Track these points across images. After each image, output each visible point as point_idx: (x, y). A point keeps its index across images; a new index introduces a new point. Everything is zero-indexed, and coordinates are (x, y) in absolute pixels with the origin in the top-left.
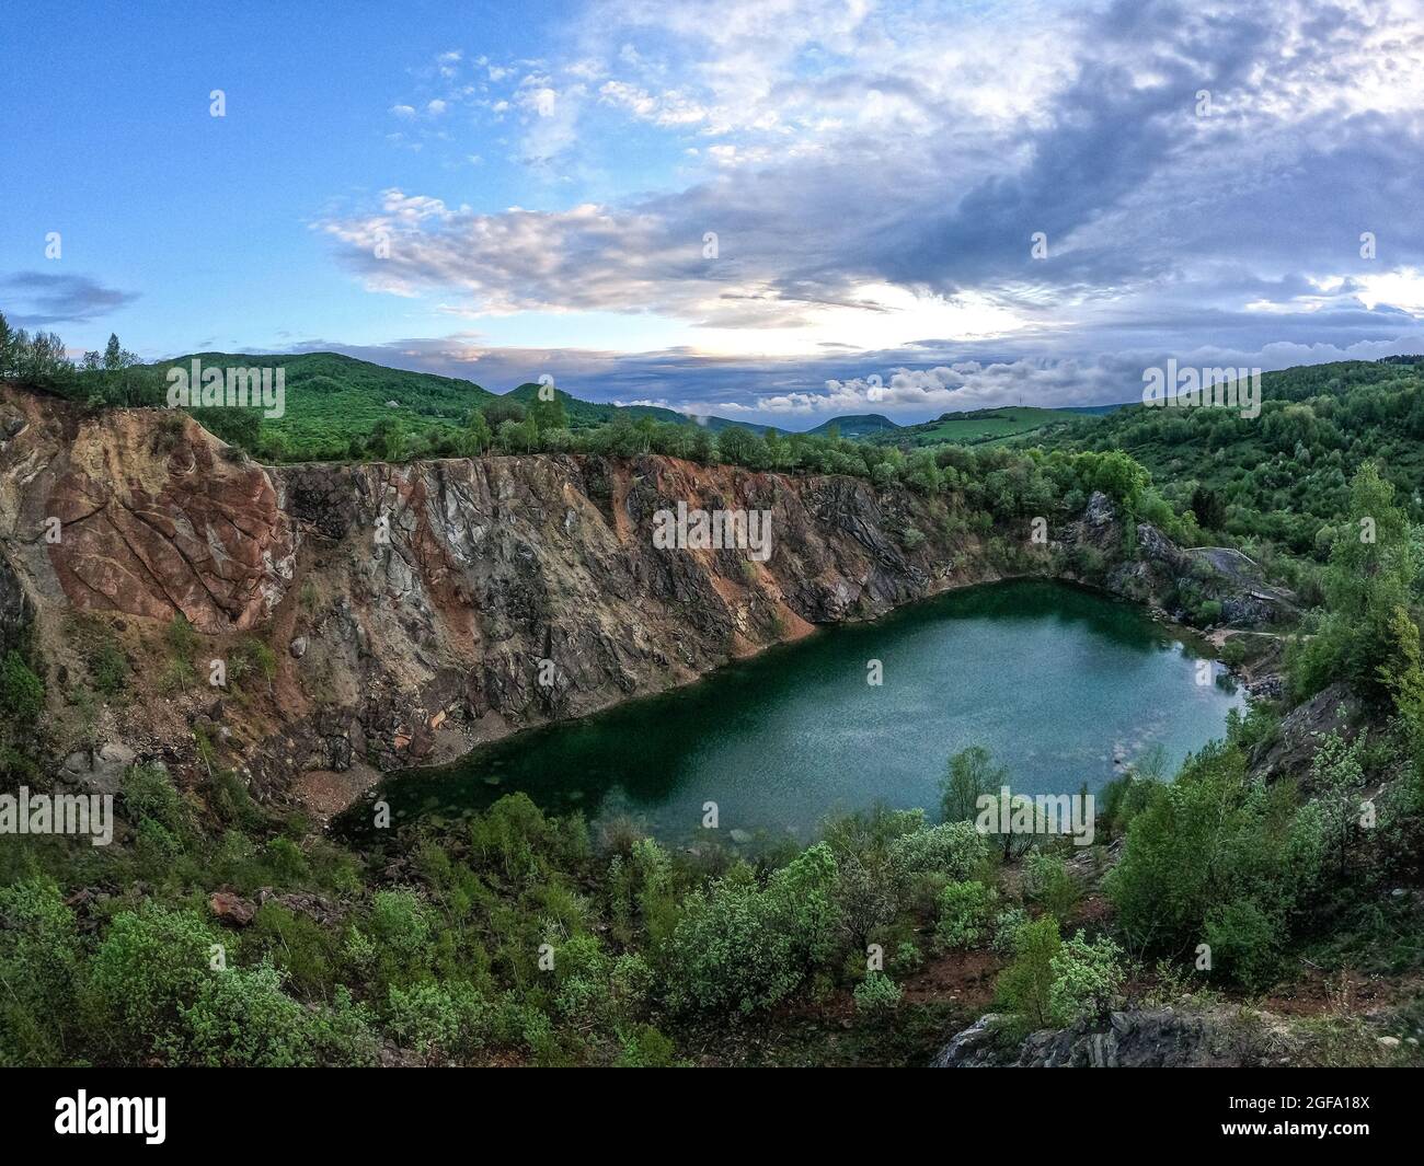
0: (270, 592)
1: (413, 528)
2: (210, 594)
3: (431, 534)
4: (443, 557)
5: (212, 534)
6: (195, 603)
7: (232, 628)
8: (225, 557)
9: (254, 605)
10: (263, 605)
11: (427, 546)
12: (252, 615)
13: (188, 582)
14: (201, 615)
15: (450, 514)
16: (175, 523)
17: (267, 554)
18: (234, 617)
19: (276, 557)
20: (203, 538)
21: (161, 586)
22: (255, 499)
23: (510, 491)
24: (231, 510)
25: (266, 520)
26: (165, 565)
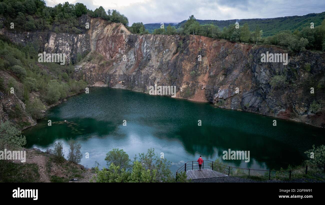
0: (118, 55)
1: (138, 48)
2: (110, 53)
3: (141, 50)
4: (141, 55)
5: (113, 44)
6: (108, 54)
7: (111, 59)
8: (113, 48)
9: (115, 56)
10: (116, 57)
11: (139, 52)
12: (114, 58)
13: (108, 51)
14: (108, 56)
15: (145, 46)
16: (110, 41)
17: (120, 49)
18: (112, 58)
19: (121, 50)
20: (112, 44)
21: (105, 51)
22: (121, 39)
23: (157, 43)
24: (117, 40)
25: (121, 43)
26: (107, 47)
